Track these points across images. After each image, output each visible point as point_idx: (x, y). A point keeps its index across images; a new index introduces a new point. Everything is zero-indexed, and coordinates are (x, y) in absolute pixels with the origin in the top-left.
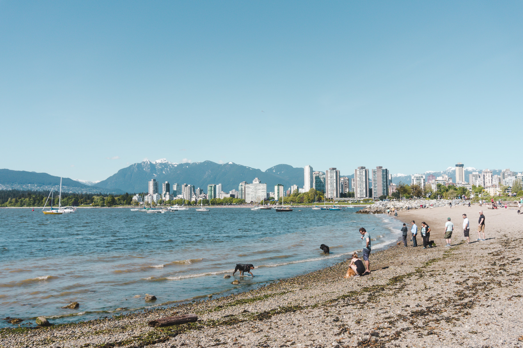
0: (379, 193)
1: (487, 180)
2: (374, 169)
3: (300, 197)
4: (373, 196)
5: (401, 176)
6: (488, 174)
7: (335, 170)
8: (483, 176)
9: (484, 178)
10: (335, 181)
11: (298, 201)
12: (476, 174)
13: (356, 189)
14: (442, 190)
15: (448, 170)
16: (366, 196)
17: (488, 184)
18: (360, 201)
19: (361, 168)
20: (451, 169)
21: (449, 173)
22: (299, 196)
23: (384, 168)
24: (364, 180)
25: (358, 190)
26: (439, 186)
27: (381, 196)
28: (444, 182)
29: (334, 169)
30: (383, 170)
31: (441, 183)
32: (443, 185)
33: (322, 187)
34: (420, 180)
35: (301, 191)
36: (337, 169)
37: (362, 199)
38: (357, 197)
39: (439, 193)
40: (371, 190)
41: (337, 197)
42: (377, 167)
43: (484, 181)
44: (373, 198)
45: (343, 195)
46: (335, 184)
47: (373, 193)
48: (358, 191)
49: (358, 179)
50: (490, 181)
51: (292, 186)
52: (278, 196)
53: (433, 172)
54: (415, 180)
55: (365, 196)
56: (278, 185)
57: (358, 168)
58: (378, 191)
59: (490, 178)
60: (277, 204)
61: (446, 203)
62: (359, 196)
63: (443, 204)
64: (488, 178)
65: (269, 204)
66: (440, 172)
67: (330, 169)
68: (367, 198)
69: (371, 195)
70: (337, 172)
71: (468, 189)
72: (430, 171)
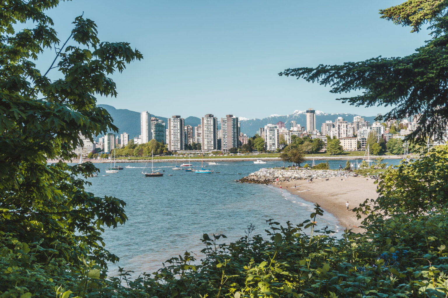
0: (229, 144)
1: (342, 131)
2: (223, 118)
3: (138, 150)
4: (223, 148)
5: (242, 120)
6: (343, 125)
7: (179, 119)
8: (338, 126)
9: (339, 129)
10: (179, 131)
11: (136, 154)
12: (330, 123)
13: (203, 141)
14: (297, 142)
15: (295, 114)
16: (215, 148)
17: (344, 136)
18: (208, 154)
19: (208, 116)
20: (298, 112)
21: (295, 117)
22: (136, 148)
23: (234, 117)
24: (212, 130)
25: (206, 141)
26: (294, 137)
27: (231, 149)
28: (299, 133)
29: (178, 117)
30: (234, 119)
31: (295, 134)
32: (298, 137)
33: (161, 137)
34: (274, 130)
35: (138, 141)
36: (181, 117)
37: (210, 152)
38: (204, 149)
39: (294, 145)
40: (219, 141)
41: (181, 149)
42: (227, 116)
43: (339, 132)
44: (222, 150)
45: (188, 147)
46: (179, 134)
47: (222, 145)
48: (206, 143)
49: (205, 129)
50: (345, 131)
51: (121, 135)
52: (109, 147)
53: (278, 116)
54: (268, 131)
55: (212, 148)
56: (109, 134)
57: (205, 116)
58: (228, 143)
59: (345, 129)
60: (109, 158)
61: (332, 173)
62: (206, 148)
63: (330, 175)
64: (343, 129)
65: (99, 158)
66: (287, 116)
67: (173, 117)
68: (216, 150)
69: (219, 148)
70: (181, 120)
71: (323, 141)
72: (275, 115)
